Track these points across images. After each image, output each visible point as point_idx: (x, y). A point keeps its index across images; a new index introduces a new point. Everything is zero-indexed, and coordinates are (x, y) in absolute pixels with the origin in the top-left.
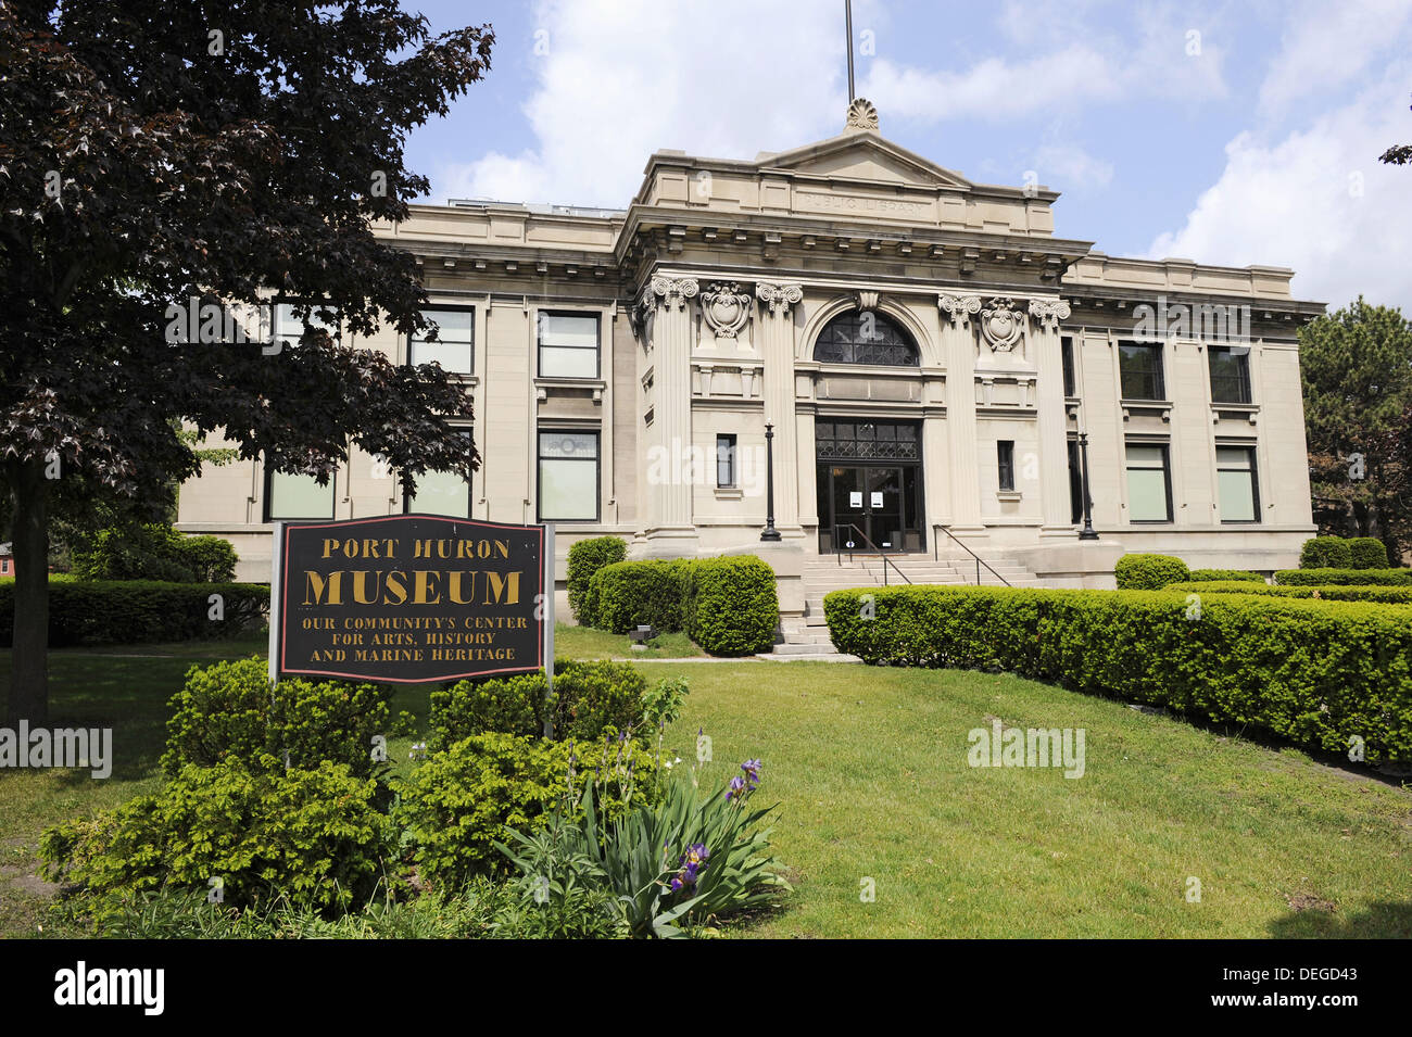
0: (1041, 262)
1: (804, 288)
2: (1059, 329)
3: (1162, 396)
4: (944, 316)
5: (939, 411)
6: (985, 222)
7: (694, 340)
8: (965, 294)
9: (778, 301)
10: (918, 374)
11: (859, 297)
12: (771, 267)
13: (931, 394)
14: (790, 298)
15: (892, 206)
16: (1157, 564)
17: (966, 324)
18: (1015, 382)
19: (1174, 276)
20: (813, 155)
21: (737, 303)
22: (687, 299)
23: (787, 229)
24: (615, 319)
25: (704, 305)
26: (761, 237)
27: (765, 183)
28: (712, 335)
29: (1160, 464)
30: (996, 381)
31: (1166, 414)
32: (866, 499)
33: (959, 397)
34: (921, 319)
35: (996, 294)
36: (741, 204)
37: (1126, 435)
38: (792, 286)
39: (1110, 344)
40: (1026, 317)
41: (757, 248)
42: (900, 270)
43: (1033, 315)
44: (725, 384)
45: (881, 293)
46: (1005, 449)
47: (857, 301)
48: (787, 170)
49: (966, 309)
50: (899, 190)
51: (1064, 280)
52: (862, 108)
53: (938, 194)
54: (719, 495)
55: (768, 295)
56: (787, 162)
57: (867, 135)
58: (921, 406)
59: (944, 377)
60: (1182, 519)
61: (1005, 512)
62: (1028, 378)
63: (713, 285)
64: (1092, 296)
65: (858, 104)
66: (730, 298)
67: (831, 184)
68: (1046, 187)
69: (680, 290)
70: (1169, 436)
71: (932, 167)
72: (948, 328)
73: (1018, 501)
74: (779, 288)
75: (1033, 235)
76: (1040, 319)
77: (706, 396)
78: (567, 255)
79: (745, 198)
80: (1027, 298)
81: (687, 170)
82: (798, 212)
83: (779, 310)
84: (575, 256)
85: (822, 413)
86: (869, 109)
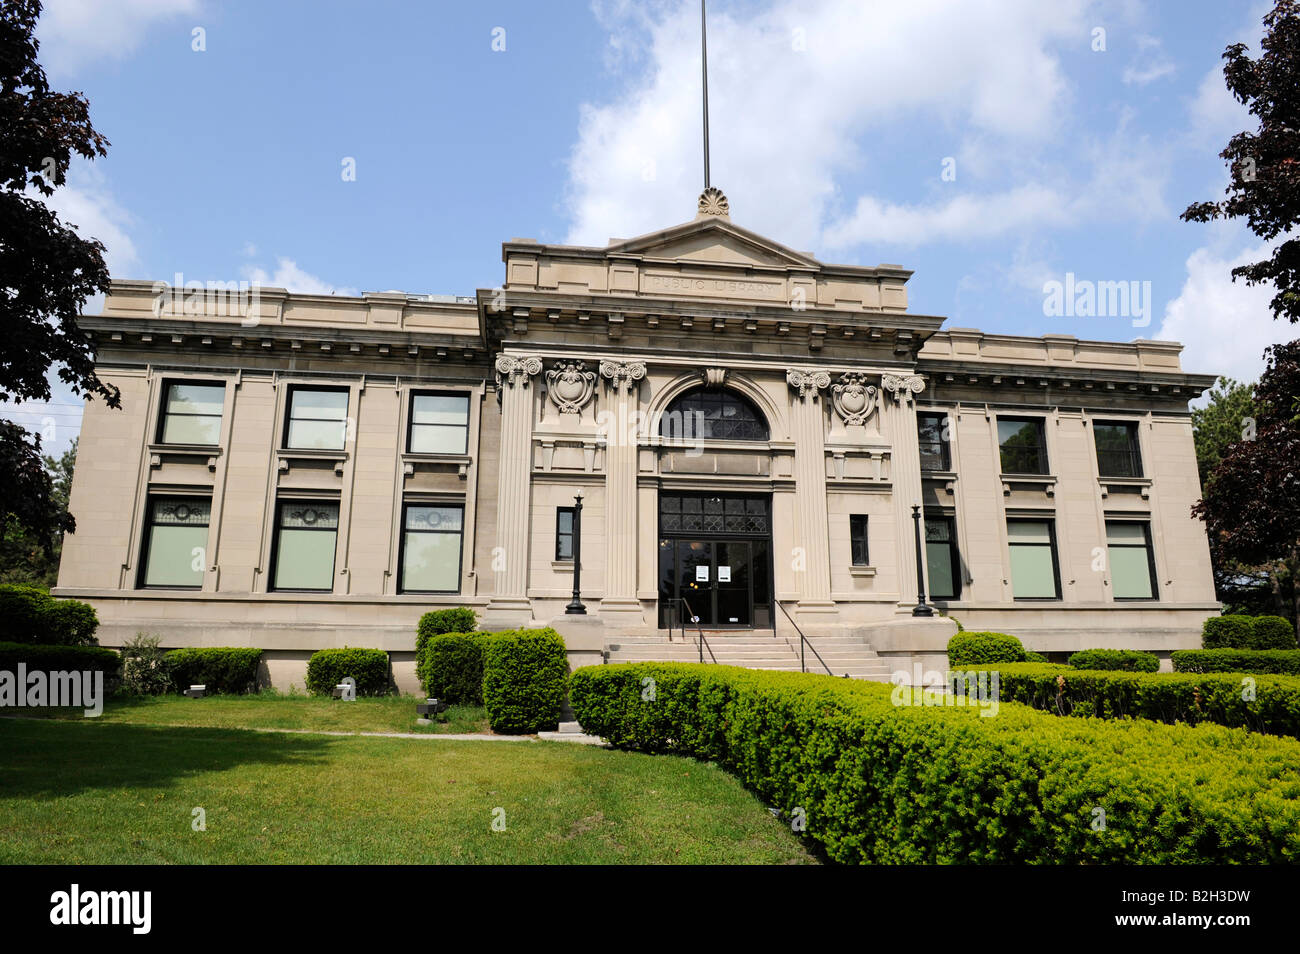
0: (892, 338)
1: (648, 366)
2: (914, 403)
3: (1046, 471)
4: (794, 391)
5: (788, 485)
6: (836, 300)
7: (538, 416)
8: (815, 370)
9: (622, 378)
10: (767, 448)
11: (706, 374)
12: (616, 346)
13: (780, 468)
14: (634, 375)
15: (742, 286)
16: (987, 643)
17: (815, 399)
18: (868, 455)
19: (1054, 352)
20: (661, 240)
21: (582, 380)
22: (531, 377)
23: (629, 309)
24: (483, 398)
25: (549, 383)
26: (605, 317)
27: (613, 268)
28: (556, 411)
29: (1046, 539)
30: (848, 455)
31: (1050, 489)
32: (713, 574)
33: (808, 471)
34: (770, 395)
35: (848, 370)
36: (590, 287)
37: (1007, 510)
38: (636, 364)
39: (988, 419)
40: (880, 392)
41: (601, 327)
42: (748, 347)
43: (886, 389)
44: (567, 459)
45: (728, 370)
46: (859, 523)
47: (704, 377)
48: (636, 254)
49: (815, 384)
50: (749, 271)
51: (920, 356)
52: (713, 197)
53: (788, 274)
54: (556, 568)
55: (612, 373)
56: (636, 248)
57: (715, 220)
58: (769, 479)
59: (794, 451)
60: (1071, 597)
61: (859, 587)
62: (882, 451)
63: (558, 363)
64: (965, 372)
65: (710, 191)
66: (575, 375)
67: (680, 267)
68: (900, 266)
69: (524, 368)
70: (1054, 511)
71: (780, 249)
72: (797, 403)
73: (872, 576)
74: (623, 366)
75: (886, 311)
76: (894, 393)
77: (547, 470)
78: (437, 339)
79: (592, 280)
80: (881, 373)
81: (538, 257)
82: (647, 294)
83: (624, 386)
84: (445, 339)
85: (666, 487)
86: (721, 196)
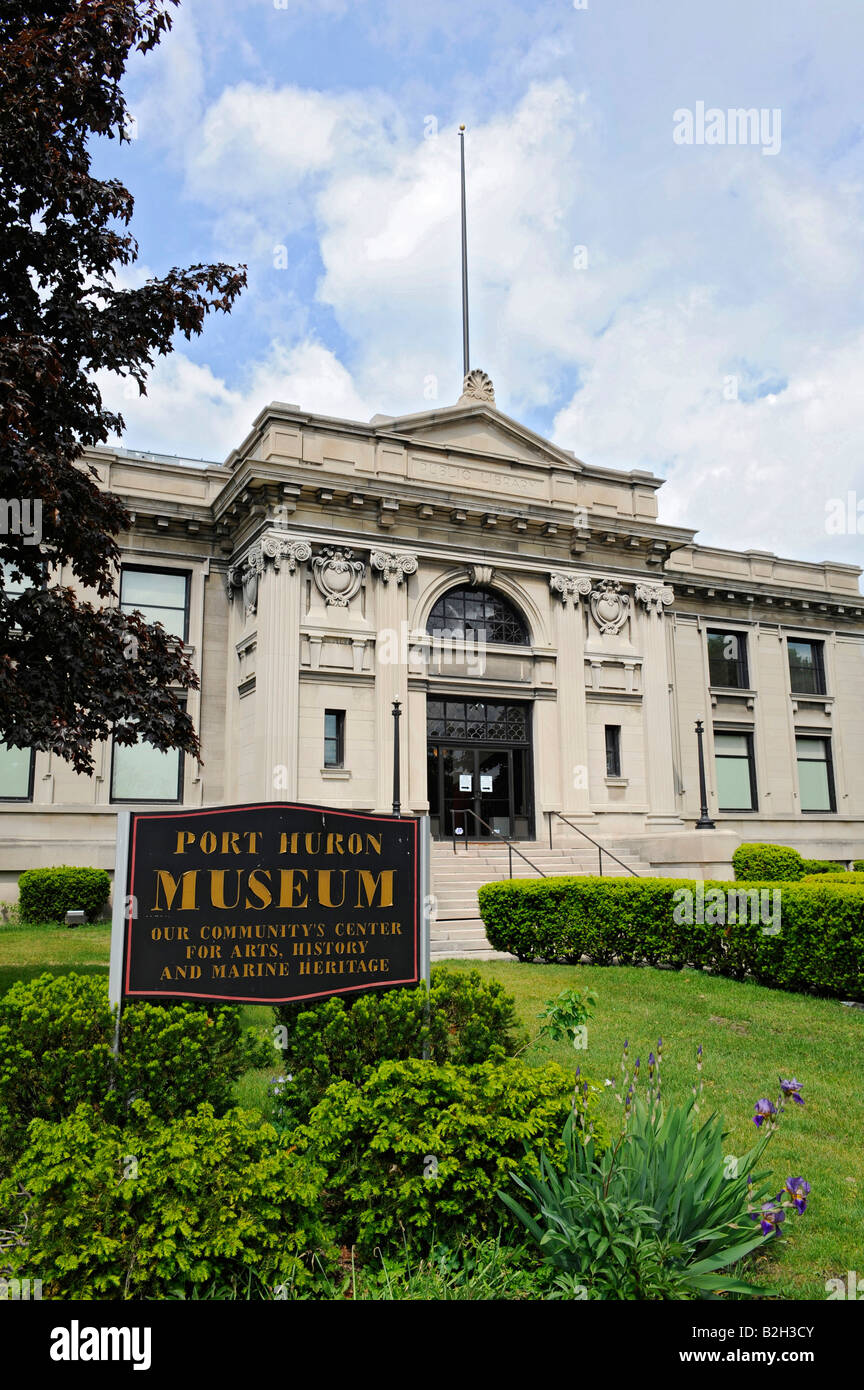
0: (648, 546)
1: (420, 559)
2: (663, 615)
3: (746, 685)
4: (556, 595)
5: (550, 693)
6: (594, 504)
7: (304, 607)
8: (576, 574)
9: (393, 570)
10: (530, 654)
11: (474, 572)
12: (385, 534)
13: (542, 675)
14: (405, 568)
15: (506, 480)
17: (576, 605)
18: (622, 665)
19: (757, 567)
20: (431, 422)
21: (349, 570)
22: (299, 563)
23: (406, 496)
24: (207, 578)
25: (316, 571)
26: (378, 502)
27: (382, 446)
28: (323, 603)
29: (744, 752)
30: (605, 664)
31: (750, 703)
32: (476, 783)
33: (569, 679)
34: (532, 597)
35: (606, 577)
36: (357, 466)
37: (715, 722)
38: (408, 556)
39: (699, 631)
40: (632, 601)
41: (374, 514)
42: (514, 546)
43: (640, 599)
44: (335, 656)
45: (495, 569)
46: (612, 732)
47: (471, 576)
48: (404, 435)
49: (577, 590)
50: (514, 465)
51: (666, 567)
52: (478, 379)
53: (551, 471)
54: (325, 776)
55: (383, 564)
56: (405, 427)
57: (484, 407)
58: (532, 686)
59: (555, 658)
60: (766, 808)
61: (613, 798)
62: (634, 662)
63: (325, 550)
64: (685, 583)
65: (473, 376)
66: (343, 564)
67: (447, 453)
68: (652, 474)
69: (291, 552)
70: (753, 724)
71: (546, 444)
72: (559, 607)
73: (624, 787)
74: (393, 557)
75: (638, 519)
76: (646, 604)
77: (315, 668)
78: (159, 506)
79: (358, 461)
80: (635, 582)
81: (302, 426)
82: (414, 480)
83: (393, 580)
84: (168, 508)
85: (434, 691)
86: (486, 381)
